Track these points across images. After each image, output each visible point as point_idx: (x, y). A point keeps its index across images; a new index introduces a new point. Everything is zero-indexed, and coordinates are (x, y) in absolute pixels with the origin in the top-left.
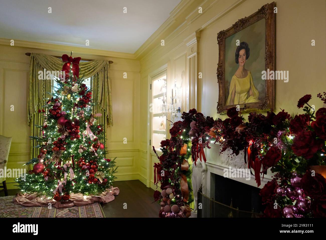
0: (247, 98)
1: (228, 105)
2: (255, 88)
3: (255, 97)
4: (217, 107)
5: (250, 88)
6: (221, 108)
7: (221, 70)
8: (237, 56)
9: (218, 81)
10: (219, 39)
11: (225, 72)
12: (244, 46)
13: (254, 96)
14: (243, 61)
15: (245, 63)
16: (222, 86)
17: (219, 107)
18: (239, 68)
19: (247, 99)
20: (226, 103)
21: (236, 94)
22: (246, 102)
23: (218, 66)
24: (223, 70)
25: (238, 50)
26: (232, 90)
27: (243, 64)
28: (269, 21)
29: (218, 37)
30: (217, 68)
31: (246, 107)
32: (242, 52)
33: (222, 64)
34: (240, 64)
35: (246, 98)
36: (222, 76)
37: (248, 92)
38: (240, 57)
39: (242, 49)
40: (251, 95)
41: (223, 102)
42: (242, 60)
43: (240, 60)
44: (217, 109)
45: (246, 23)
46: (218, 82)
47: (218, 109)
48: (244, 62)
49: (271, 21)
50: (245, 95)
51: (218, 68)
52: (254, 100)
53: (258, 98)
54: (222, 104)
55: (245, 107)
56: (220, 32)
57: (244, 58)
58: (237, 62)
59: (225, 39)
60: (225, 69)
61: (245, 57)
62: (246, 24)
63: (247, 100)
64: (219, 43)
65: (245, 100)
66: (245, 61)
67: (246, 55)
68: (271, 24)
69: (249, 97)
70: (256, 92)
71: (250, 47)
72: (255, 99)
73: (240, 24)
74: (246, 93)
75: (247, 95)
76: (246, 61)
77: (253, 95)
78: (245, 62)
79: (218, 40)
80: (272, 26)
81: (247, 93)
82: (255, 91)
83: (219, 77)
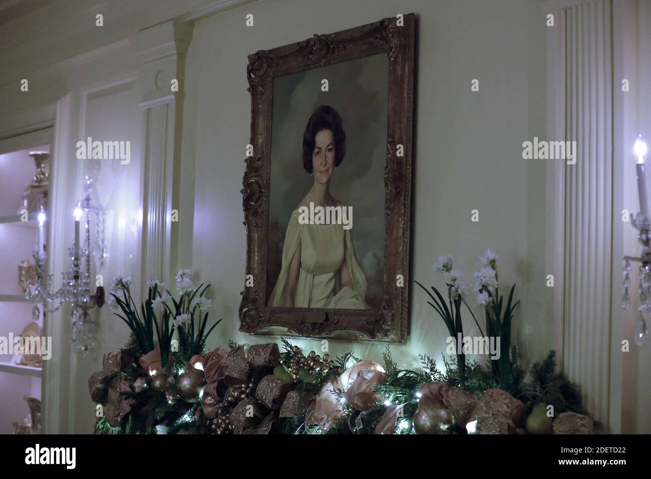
0: (334, 292)
1: (276, 306)
2: (356, 263)
3: (356, 293)
4: (241, 310)
5: (344, 260)
6: (253, 313)
7: (257, 182)
8: (309, 145)
9: (246, 217)
10: (253, 76)
11: (269, 190)
12: (329, 119)
13: (353, 290)
14: (326, 168)
15: (331, 176)
16: (258, 238)
17: (245, 309)
18: (312, 189)
19: (335, 295)
20: (271, 299)
21: (303, 273)
22: (332, 306)
23: (248, 167)
24: (265, 182)
25: (311, 125)
26: (289, 258)
27: (324, 179)
28: (399, 68)
29: (252, 69)
30: (243, 175)
31: (329, 323)
32: (324, 138)
33: (259, 163)
34: (317, 175)
35: (331, 292)
36: (259, 202)
37: (338, 273)
38: (318, 153)
39: (322, 129)
40: (346, 285)
41: (262, 295)
42: (324, 164)
43: (317, 161)
44: (240, 315)
45: (336, 50)
46: (247, 222)
47: (243, 317)
48: (327, 170)
49: (403, 69)
50: (330, 280)
51: (245, 173)
52: (354, 300)
53: (363, 298)
54: (256, 299)
55: (327, 319)
56: (257, 54)
57: (328, 160)
58: (308, 166)
59: (273, 78)
60: (269, 180)
61: (330, 156)
62: (336, 54)
63: (334, 299)
64: (252, 89)
65: (328, 297)
66: (330, 170)
67: (334, 150)
68: (402, 77)
69: (341, 289)
70: (360, 277)
71: (346, 127)
72: (355, 297)
73: (320, 50)
74: (332, 274)
75: (334, 280)
76: (333, 169)
77: (353, 285)
78: (332, 173)
79: (249, 78)
80: (406, 86)
81: (333, 277)
82: (356, 271)
83: (251, 205)
